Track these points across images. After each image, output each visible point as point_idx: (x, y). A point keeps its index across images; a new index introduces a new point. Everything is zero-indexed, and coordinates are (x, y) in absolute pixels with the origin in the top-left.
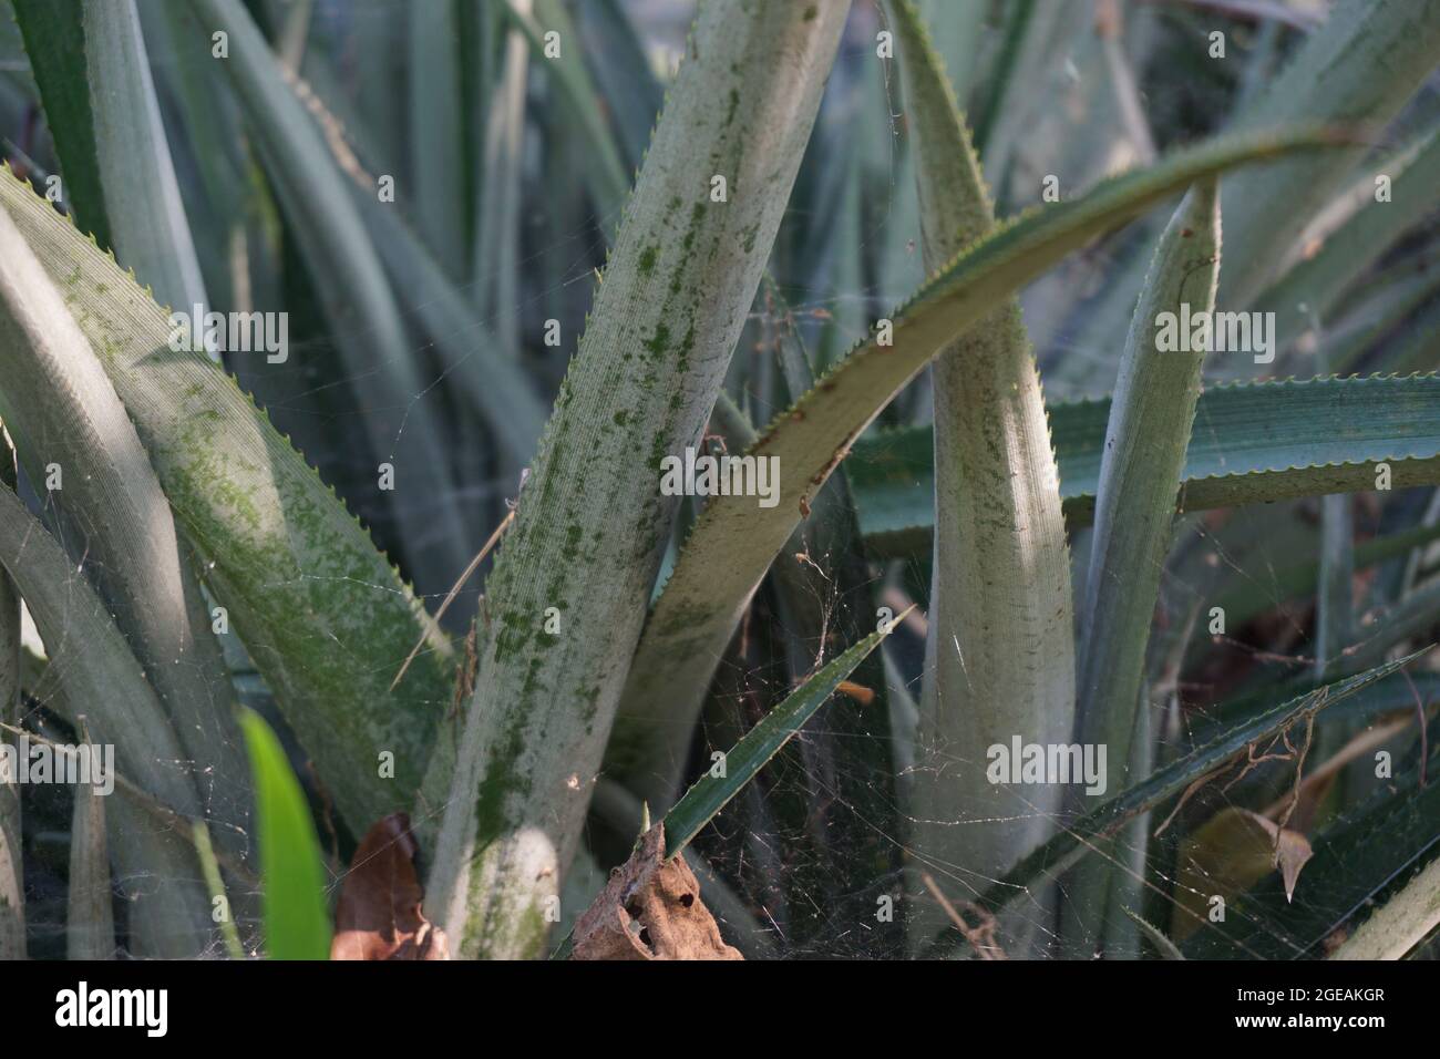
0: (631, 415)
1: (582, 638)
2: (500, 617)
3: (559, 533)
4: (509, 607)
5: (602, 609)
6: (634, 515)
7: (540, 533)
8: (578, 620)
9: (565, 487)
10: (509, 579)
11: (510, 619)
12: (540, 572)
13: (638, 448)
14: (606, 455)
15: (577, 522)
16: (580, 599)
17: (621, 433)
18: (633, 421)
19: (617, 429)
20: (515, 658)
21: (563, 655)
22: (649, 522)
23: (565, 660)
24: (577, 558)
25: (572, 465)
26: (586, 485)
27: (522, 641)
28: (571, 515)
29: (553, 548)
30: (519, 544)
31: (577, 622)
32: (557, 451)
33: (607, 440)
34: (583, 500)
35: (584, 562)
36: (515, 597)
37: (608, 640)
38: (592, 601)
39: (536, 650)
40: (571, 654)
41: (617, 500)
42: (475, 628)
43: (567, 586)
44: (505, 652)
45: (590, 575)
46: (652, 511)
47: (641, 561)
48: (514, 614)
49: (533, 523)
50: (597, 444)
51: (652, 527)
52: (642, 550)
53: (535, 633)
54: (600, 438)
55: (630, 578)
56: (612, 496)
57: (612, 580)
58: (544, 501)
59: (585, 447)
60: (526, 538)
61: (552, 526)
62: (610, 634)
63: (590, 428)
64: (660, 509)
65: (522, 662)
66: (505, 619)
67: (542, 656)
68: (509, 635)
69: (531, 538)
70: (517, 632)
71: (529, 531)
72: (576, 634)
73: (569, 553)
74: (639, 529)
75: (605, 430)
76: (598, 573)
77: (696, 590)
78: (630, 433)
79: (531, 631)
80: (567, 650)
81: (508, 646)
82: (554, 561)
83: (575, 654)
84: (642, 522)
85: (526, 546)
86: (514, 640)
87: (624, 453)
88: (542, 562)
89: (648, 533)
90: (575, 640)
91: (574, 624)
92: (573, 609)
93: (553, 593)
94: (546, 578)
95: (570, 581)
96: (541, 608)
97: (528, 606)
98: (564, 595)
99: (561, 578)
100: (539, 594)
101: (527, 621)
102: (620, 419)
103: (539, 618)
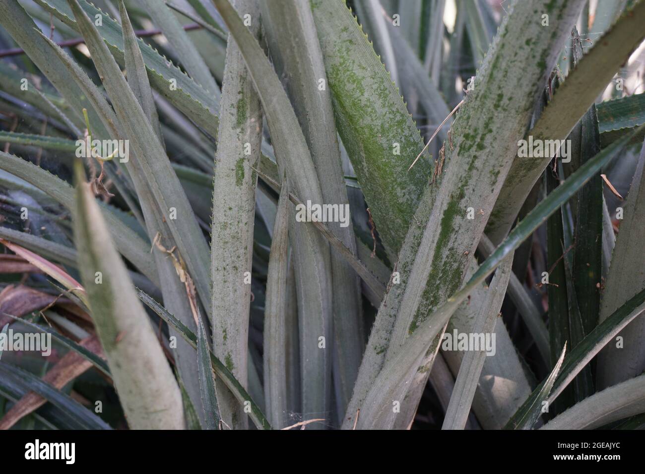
0: (533, 40)
1: (496, 147)
2: (462, 136)
3: (493, 96)
4: (467, 131)
5: (507, 134)
6: (527, 90)
7: (485, 97)
8: (496, 138)
9: (499, 75)
10: (469, 118)
11: (467, 136)
12: (483, 115)
13: (534, 57)
14: (519, 60)
15: (502, 91)
16: (498, 128)
17: (527, 49)
18: (534, 43)
19: (526, 47)
20: (466, 154)
21: (487, 154)
22: (533, 94)
23: (488, 156)
24: (500, 109)
25: (503, 65)
26: (508, 74)
27: (471, 146)
28: (500, 88)
29: (489, 104)
30: (475, 102)
31: (495, 139)
32: (498, 58)
33: (520, 52)
34: (506, 81)
35: (502, 111)
36: (470, 126)
37: (507, 149)
38: (503, 129)
39: (476, 151)
40: (490, 154)
41: (522, 81)
42: (445, 145)
43: (493, 122)
44: (462, 152)
45: (504, 117)
46: (535, 88)
47: (526, 113)
48: (468, 134)
49: (482, 92)
50: (516, 54)
51: (533, 97)
52: (527, 107)
53: (476, 143)
54: (518, 51)
55: (520, 120)
56: (519, 79)
57: (513, 120)
58: (489, 81)
59: (510, 56)
60: (478, 99)
61: (491, 93)
62: (508, 146)
63: (514, 47)
64: (538, 88)
65: (469, 156)
66: (464, 136)
67: (478, 154)
68: (465, 144)
69: (481, 99)
70: (469, 142)
71: (480, 96)
72: (494, 145)
73: (497, 106)
74: (528, 97)
75: (521, 48)
76: (508, 116)
77: (547, 128)
78: (532, 49)
79: (475, 142)
80: (489, 152)
81: (464, 148)
82: (489, 110)
83: (492, 154)
84: (530, 93)
85: (478, 103)
86: (467, 146)
87: (527, 59)
88: (484, 110)
89: (531, 99)
90: (493, 147)
91: (494, 140)
92: (494, 133)
93: (487, 125)
94: (485, 118)
95: (495, 119)
96: (480, 132)
97: (475, 130)
98: (491, 126)
99: (491, 118)
100: (481, 125)
101: (474, 137)
102: (528, 42)
103: (479, 137)
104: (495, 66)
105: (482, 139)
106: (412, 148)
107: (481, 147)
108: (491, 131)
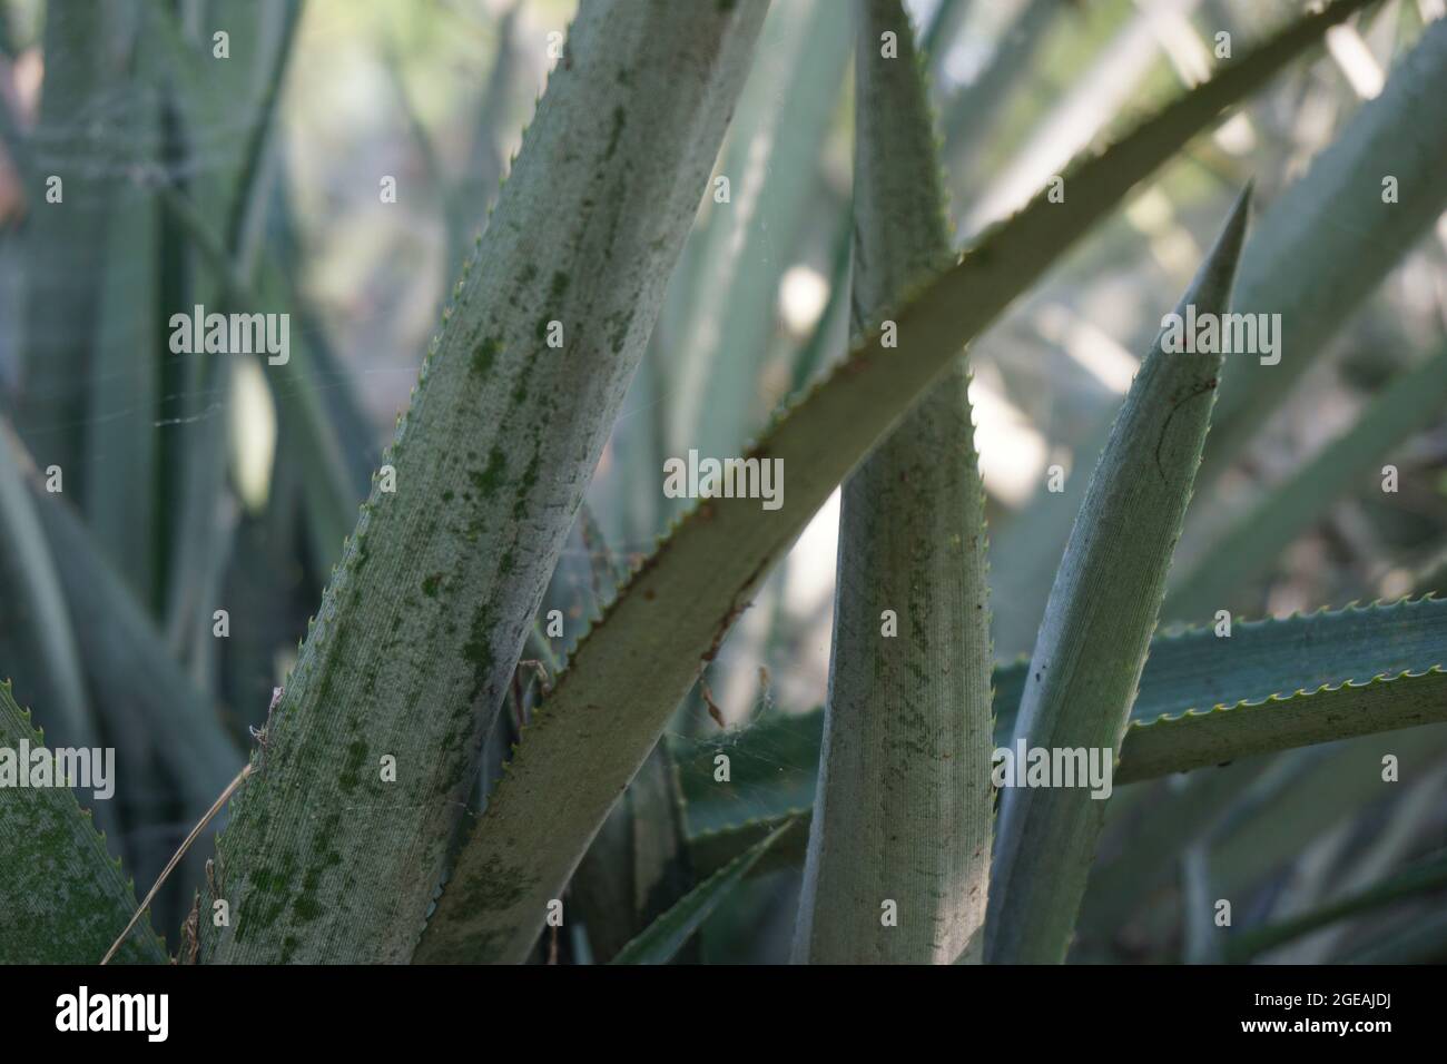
0: (447, 581)
1: (356, 908)
2: (247, 877)
3: (336, 752)
4: (261, 862)
5: (387, 865)
6: (439, 729)
7: (311, 753)
8: (352, 881)
9: (352, 687)
10: (264, 820)
11: (261, 878)
12: (308, 809)
13: (452, 630)
14: (408, 638)
15: (363, 737)
16: (358, 848)
17: (431, 607)
18: (449, 589)
19: (426, 601)
20: (263, 935)
21: (329, 931)
22: (458, 740)
23: (331, 939)
24: (359, 790)
25: (362, 656)
26: (379, 683)
27: (276, 910)
28: (355, 726)
29: (327, 774)
30: (281, 770)
31: (351, 883)
32: (343, 634)
33: (411, 618)
34: (373, 704)
35: (368, 795)
36: (270, 846)
37: (391, 912)
38: (374, 852)
39: (293, 924)
40: (339, 932)
41: (419, 705)
42: (198, 907)
43: (341, 831)
44: (250, 927)
45: (374, 814)
46: (463, 723)
47: (441, 798)
48: (267, 871)
49: (302, 738)
50: (398, 622)
51: (460, 748)
52: (444, 781)
53: (292, 900)
54: (402, 614)
55: (426, 822)
56: (412, 699)
57: (403, 823)
58: (320, 707)
59: (381, 627)
60: (291, 761)
61: (327, 743)
62: (394, 903)
63: (389, 600)
64: (473, 723)
65: (274, 940)
66: (253, 879)
67: (299, 932)
68: (258, 903)
69: (298, 761)
70: (269, 898)
71: (296, 751)
72: (349, 902)
73: (349, 782)
74: (444, 749)
75: (410, 603)
76: (385, 812)
77: (511, 842)
78: (444, 607)
79: (289, 895)
80: (336, 924)
81: (255, 917)
82: (327, 793)
83: (345, 930)
84: (449, 739)
85: (289, 773)
86: (264, 909)
87: (432, 636)
88: (311, 795)
89: (455, 757)
90: (347, 909)
91: (347, 885)
92: (347, 865)
93: (322, 841)
94: (313, 818)
95: (346, 822)
96: (304, 863)
97: (288, 858)
98: (335, 844)
99: (335, 819)
100: (304, 840)
101: (285, 880)
102: (431, 586)
103: (300, 877)
104: (335, 660)
105: (311, 885)
106: (96, 917)
107: (307, 910)
108: (336, 859)
